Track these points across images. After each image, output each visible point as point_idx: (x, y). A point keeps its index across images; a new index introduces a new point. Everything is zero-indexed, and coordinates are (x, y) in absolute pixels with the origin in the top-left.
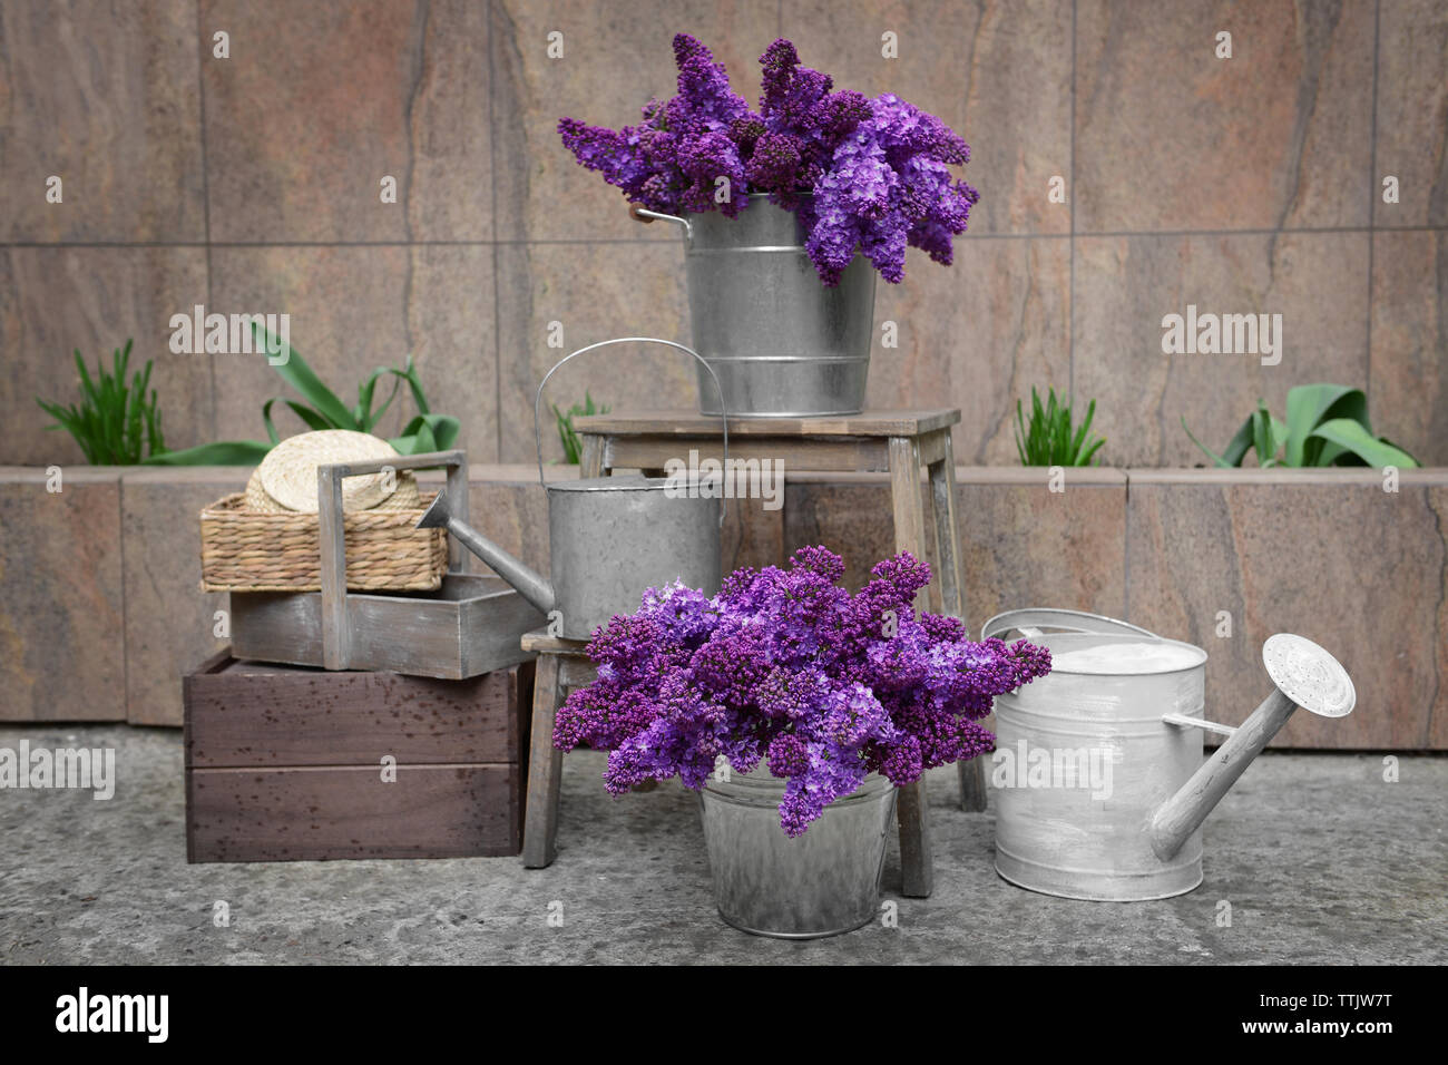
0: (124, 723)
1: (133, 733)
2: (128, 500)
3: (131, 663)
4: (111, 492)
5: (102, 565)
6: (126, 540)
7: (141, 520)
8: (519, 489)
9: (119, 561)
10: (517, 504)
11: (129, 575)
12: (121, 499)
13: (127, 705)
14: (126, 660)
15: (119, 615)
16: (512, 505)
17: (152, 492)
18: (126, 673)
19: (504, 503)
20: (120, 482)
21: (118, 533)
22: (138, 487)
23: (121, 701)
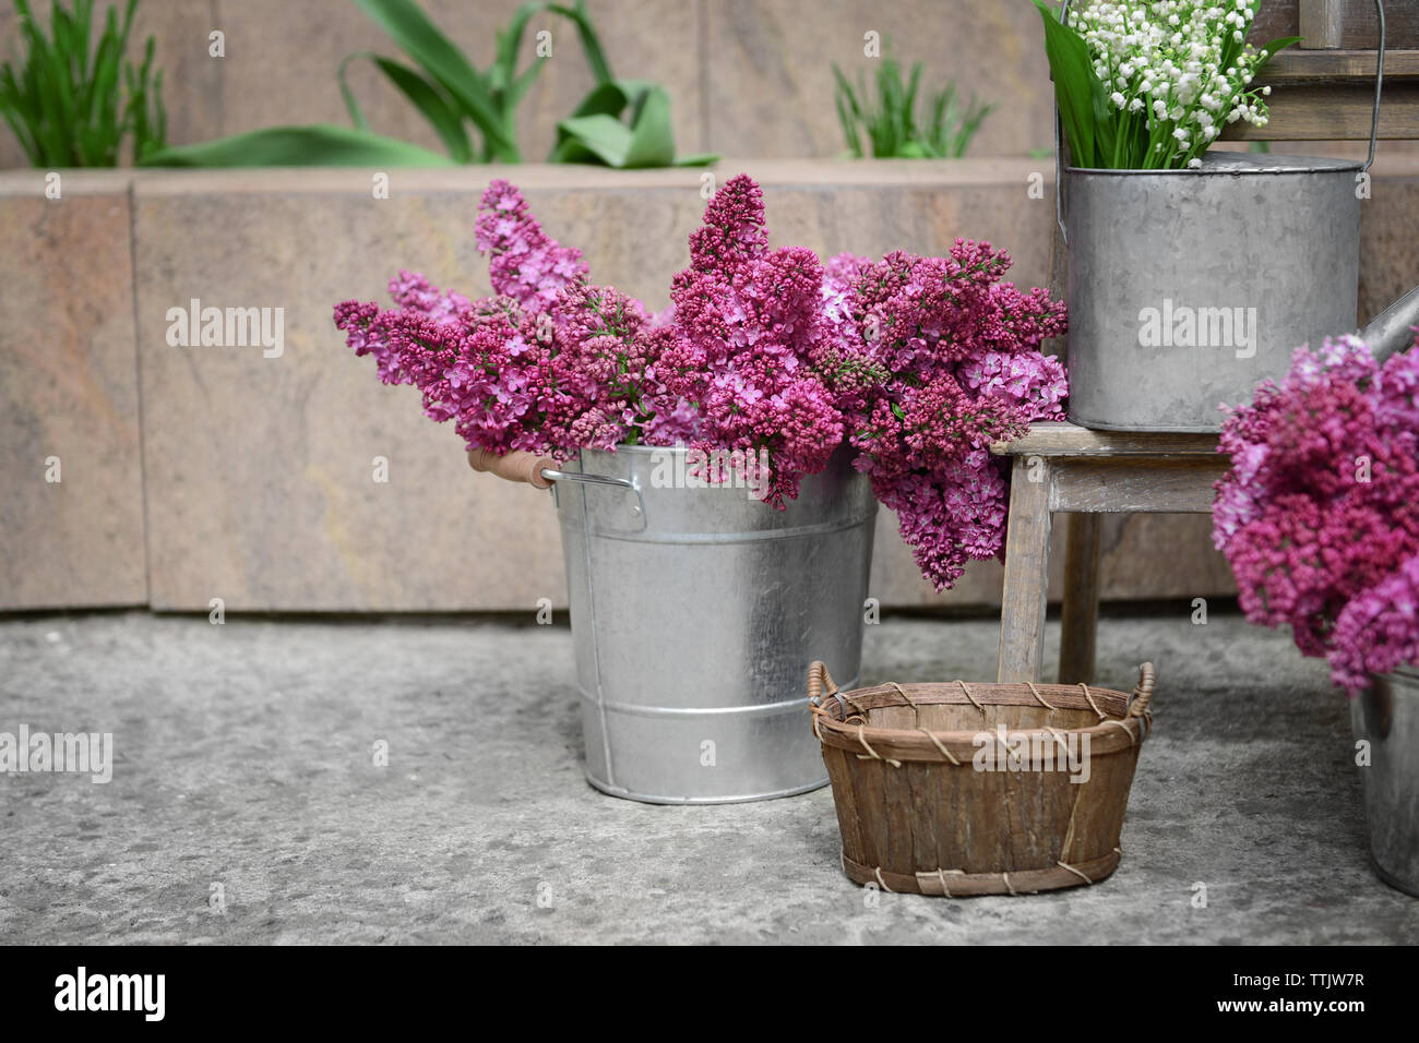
0: (144, 609)
1: (160, 624)
2: (145, 225)
3: (156, 507)
4: (114, 211)
5: (99, 338)
6: (142, 295)
7: (168, 259)
8: (825, 197)
9: (131, 330)
10: (822, 223)
11: (148, 355)
12: (133, 222)
13: (148, 578)
14: (145, 502)
15: (133, 424)
16: (812, 223)
17: (189, 211)
18: (147, 525)
19: (801, 222)
20: (130, 193)
21: (128, 281)
22: (163, 202)
23: (138, 571)
